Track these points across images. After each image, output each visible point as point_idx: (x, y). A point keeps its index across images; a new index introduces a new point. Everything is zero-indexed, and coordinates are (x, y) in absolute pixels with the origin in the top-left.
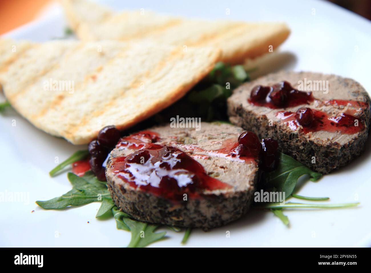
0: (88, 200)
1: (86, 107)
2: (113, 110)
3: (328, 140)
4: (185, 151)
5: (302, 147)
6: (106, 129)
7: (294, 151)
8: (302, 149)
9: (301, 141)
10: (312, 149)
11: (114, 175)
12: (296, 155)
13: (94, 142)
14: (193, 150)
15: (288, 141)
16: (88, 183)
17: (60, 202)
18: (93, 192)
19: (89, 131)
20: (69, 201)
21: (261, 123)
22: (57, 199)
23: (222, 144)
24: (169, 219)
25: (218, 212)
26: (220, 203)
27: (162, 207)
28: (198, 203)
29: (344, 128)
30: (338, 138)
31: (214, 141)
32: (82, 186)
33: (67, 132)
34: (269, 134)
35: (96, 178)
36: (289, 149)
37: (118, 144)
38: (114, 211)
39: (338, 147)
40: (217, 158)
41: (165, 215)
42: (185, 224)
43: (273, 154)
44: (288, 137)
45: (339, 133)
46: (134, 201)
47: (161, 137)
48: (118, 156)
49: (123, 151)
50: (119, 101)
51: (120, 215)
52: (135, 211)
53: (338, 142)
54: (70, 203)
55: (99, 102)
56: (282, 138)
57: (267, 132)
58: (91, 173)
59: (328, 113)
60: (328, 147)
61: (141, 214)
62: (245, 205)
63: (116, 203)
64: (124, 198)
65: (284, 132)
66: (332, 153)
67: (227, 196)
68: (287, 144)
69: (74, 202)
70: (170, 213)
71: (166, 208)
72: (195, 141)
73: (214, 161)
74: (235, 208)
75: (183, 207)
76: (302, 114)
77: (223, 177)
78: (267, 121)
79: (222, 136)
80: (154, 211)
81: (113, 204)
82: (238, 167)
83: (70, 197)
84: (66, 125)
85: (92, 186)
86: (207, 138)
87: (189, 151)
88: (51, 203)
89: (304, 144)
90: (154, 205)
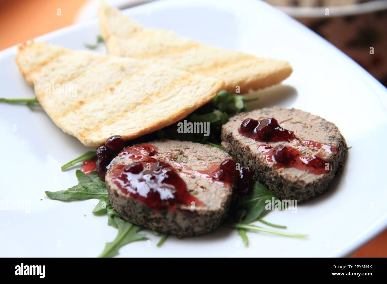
0: (88, 196)
1: (100, 115)
2: (123, 121)
3: (296, 177)
4: (175, 167)
5: (273, 180)
6: (113, 138)
7: (267, 182)
8: (274, 181)
9: (273, 174)
10: (281, 183)
11: (111, 181)
12: (268, 185)
13: (102, 147)
14: (182, 167)
15: (263, 172)
16: (91, 181)
17: (65, 195)
18: (95, 189)
19: (100, 137)
20: (73, 195)
21: (245, 153)
22: (63, 192)
23: (208, 167)
24: (150, 224)
25: (191, 225)
26: (194, 217)
27: (146, 213)
28: (175, 215)
29: (313, 169)
30: (305, 177)
31: (202, 163)
32: (87, 183)
33: (81, 135)
34: (250, 163)
35: (99, 178)
36: (263, 179)
37: (121, 152)
38: (108, 209)
39: (303, 184)
40: (200, 179)
41: (148, 220)
42: (163, 230)
43: (248, 182)
44: (264, 169)
45: (307, 172)
46: (124, 205)
47: (159, 152)
48: (118, 163)
49: (124, 159)
50: (129, 114)
51: (112, 213)
52: (124, 212)
53: (304, 180)
54: (73, 197)
55: (112, 112)
56: (259, 169)
57: (249, 161)
58: (95, 173)
59: (303, 152)
60: (295, 183)
61: (128, 216)
62: (215, 221)
63: (111, 203)
64: (116, 201)
65: (261, 164)
66: (298, 189)
67: (200, 213)
68: (262, 174)
69: (76, 196)
70: (152, 220)
71: (149, 215)
72: (186, 160)
73: (197, 181)
74: (206, 223)
75: (162, 217)
76: (279, 151)
77: (201, 196)
78: (249, 151)
79: (210, 158)
80: (139, 216)
81: (108, 203)
82: (215, 189)
83: (74, 192)
84: (81, 128)
85: (94, 185)
86: (196, 158)
87: (178, 168)
88: (58, 194)
89: (275, 177)
90: (140, 210)
